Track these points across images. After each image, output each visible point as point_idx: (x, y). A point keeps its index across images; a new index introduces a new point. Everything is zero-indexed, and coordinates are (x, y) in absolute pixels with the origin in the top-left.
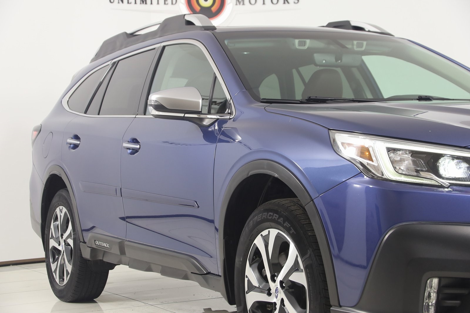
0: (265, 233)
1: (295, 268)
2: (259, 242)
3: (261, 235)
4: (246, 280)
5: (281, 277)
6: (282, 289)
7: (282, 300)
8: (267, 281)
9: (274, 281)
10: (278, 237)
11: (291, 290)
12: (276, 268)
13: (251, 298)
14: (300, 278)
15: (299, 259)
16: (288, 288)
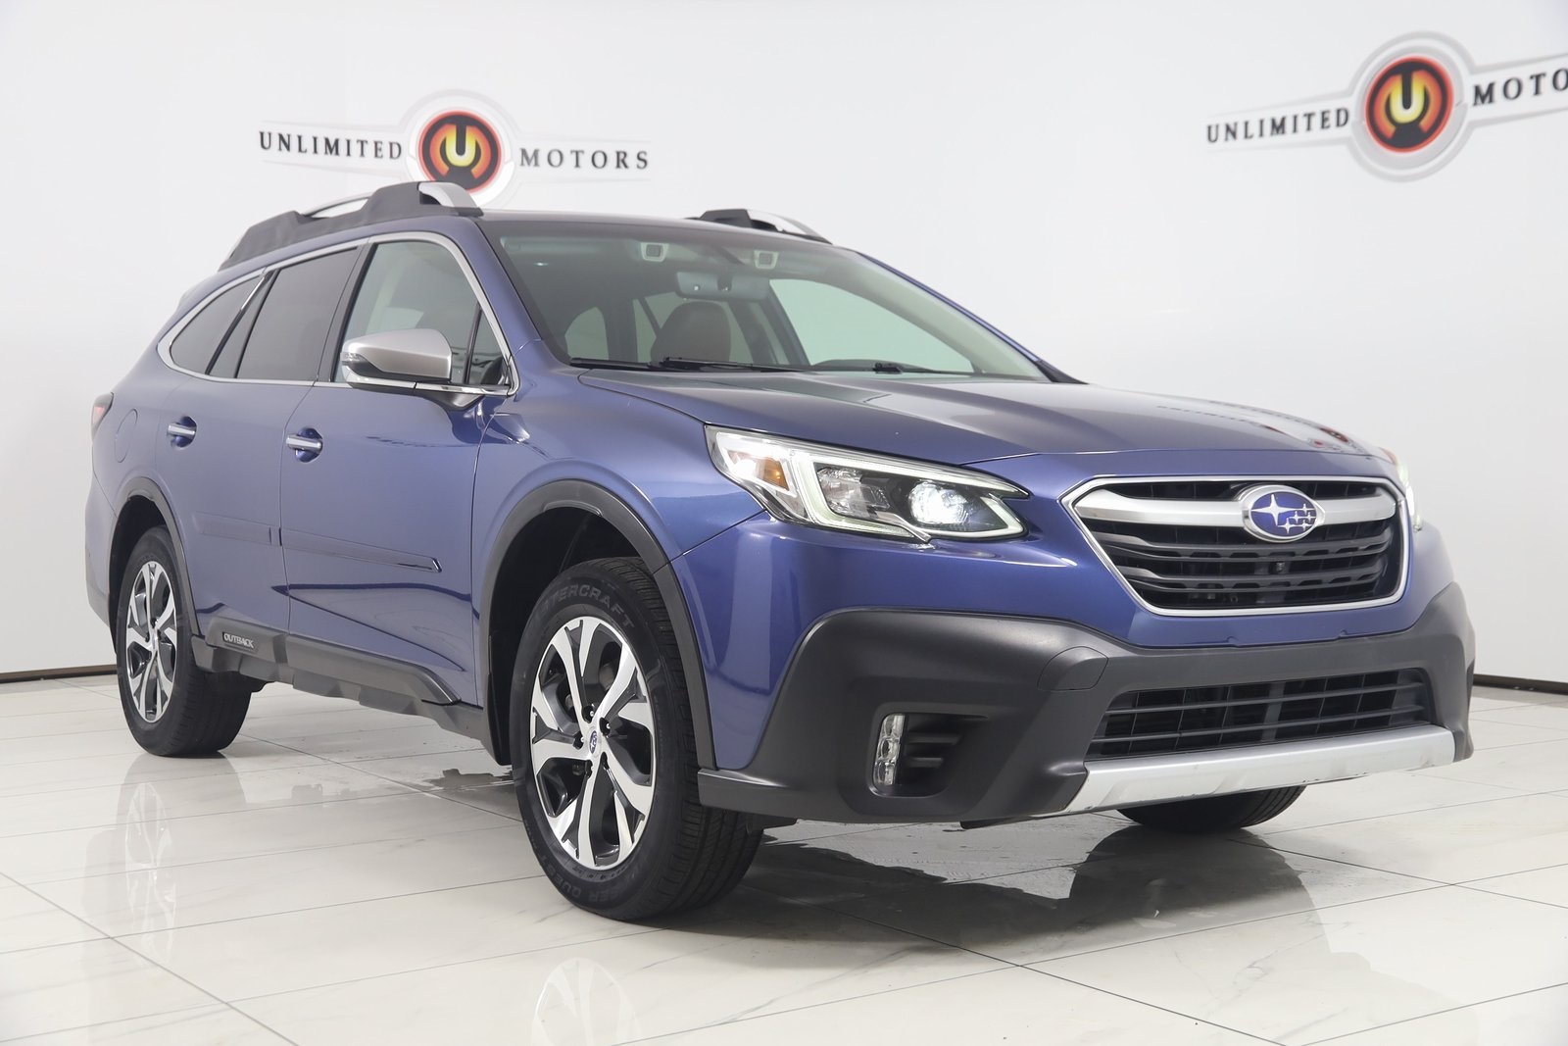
0: (573, 624)
1: (631, 694)
2: (560, 642)
3: (566, 629)
4: (533, 716)
5: (602, 711)
6: (604, 735)
7: (604, 757)
8: (575, 720)
9: (589, 719)
10: (599, 632)
11: (621, 737)
12: (593, 693)
13: (543, 752)
14: (641, 714)
15: (640, 677)
16: (615, 733)
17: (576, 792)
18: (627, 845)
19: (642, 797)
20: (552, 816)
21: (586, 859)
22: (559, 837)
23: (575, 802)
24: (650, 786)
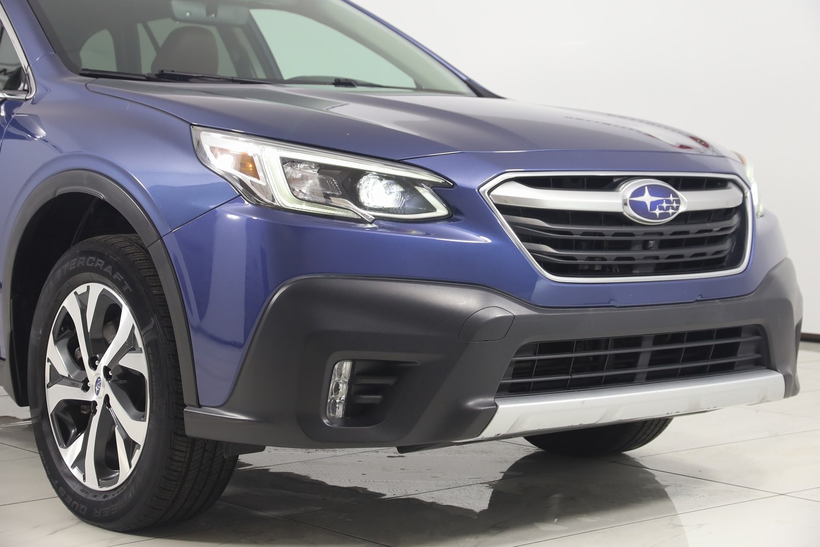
0: (81, 289)
1: (130, 346)
2: (70, 304)
3: (76, 293)
4: (48, 365)
5: (105, 360)
6: (107, 380)
7: (107, 398)
8: (83, 368)
9: (94, 367)
10: (103, 296)
11: (121, 382)
12: (98, 346)
13: (56, 395)
14: (137, 362)
15: (137, 332)
16: (117, 378)
17: (83, 427)
18: (125, 470)
19: (138, 430)
20: (63, 447)
21: (92, 482)
22: (69, 465)
23: (83, 435)
24: (145, 421)
